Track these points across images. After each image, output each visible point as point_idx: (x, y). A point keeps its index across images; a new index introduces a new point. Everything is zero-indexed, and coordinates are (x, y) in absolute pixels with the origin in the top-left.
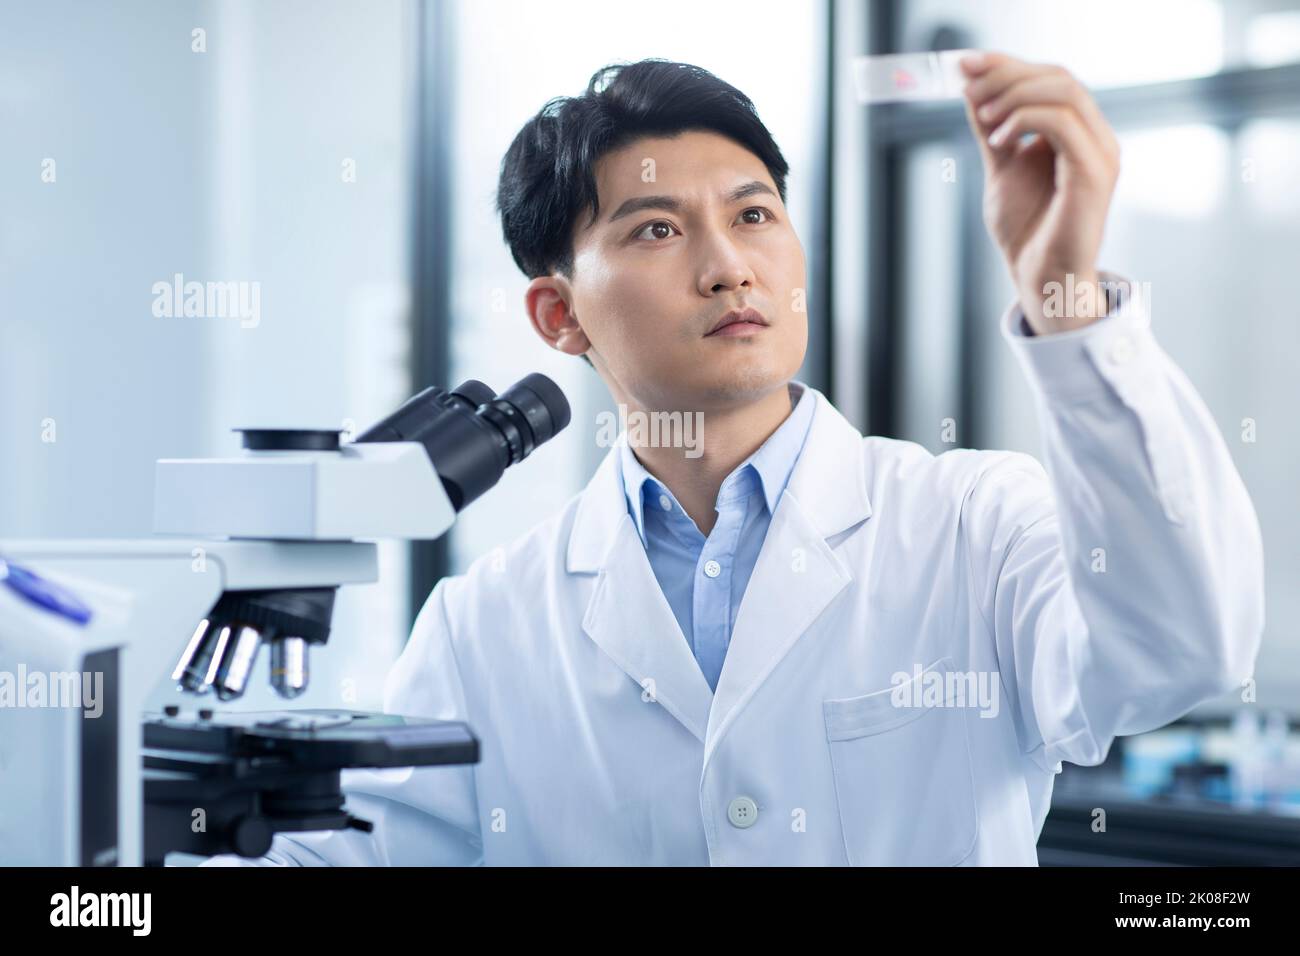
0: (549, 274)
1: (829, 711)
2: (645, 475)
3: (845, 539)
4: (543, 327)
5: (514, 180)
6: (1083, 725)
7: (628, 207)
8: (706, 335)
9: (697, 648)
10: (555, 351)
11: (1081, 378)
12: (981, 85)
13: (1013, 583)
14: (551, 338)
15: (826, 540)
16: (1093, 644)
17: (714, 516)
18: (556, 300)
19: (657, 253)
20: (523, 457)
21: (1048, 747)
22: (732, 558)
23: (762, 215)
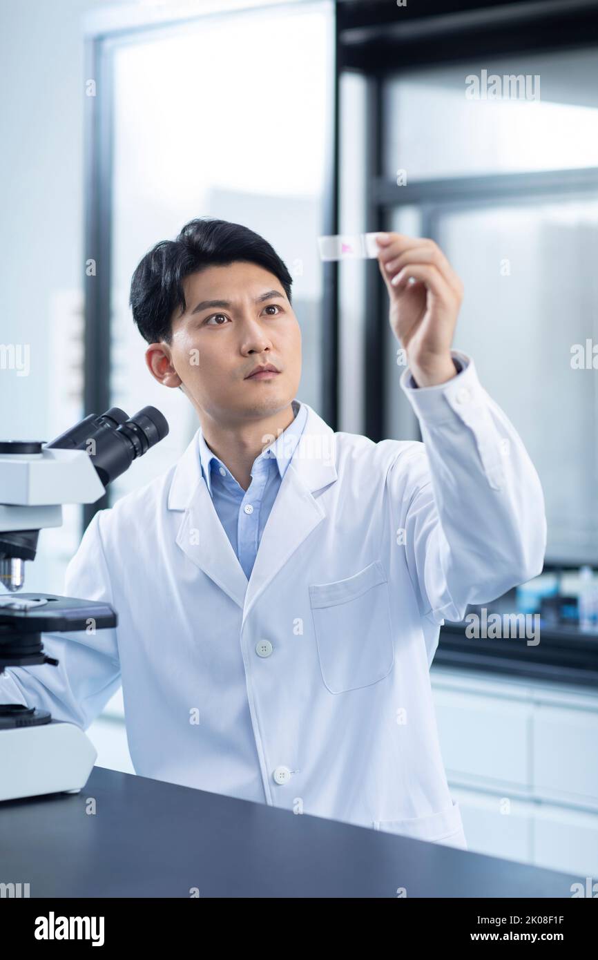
0: (159, 342)
1: (313, 592)
2: (212, 456)
3: (322, 493)
4: (156, 372)
5: (139, 289)
6: (450, 601)
7: (202, 306)
8: (245, 379)
9: (240, 554)
10: (161, 385)
11: (441, 411)
12: (387, 252)
13: (414, 519)
14: (160, 378)
15: (312, 493)
16: (453, 555)
17: (250, 479)
18: (163, 356)
19: (218, 332)
20: (142, 453)
21: (435, 611)
22: (259, 503)
23: (276, 309)
